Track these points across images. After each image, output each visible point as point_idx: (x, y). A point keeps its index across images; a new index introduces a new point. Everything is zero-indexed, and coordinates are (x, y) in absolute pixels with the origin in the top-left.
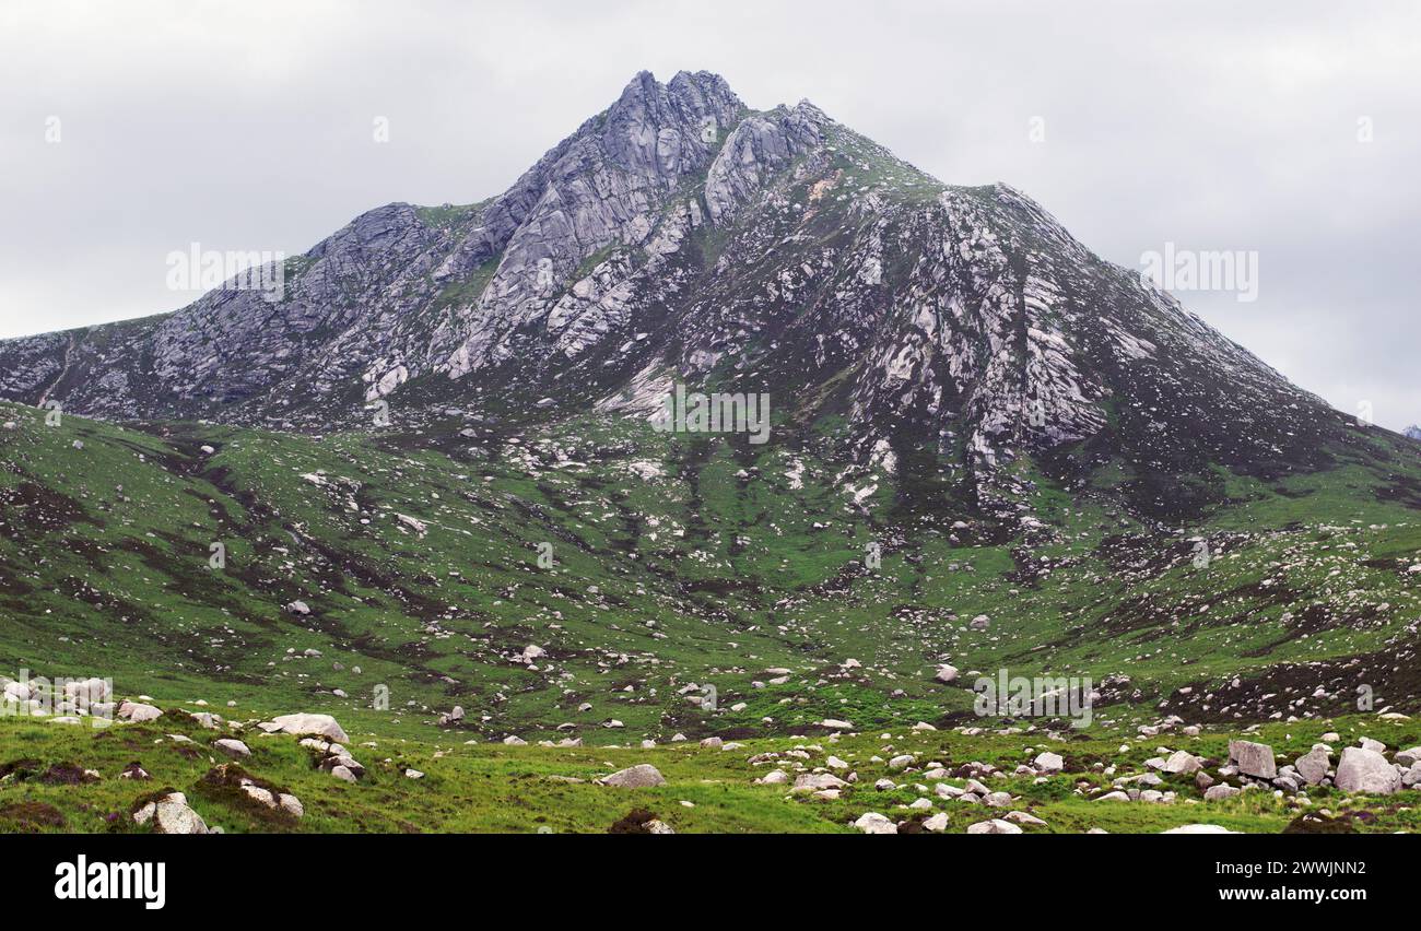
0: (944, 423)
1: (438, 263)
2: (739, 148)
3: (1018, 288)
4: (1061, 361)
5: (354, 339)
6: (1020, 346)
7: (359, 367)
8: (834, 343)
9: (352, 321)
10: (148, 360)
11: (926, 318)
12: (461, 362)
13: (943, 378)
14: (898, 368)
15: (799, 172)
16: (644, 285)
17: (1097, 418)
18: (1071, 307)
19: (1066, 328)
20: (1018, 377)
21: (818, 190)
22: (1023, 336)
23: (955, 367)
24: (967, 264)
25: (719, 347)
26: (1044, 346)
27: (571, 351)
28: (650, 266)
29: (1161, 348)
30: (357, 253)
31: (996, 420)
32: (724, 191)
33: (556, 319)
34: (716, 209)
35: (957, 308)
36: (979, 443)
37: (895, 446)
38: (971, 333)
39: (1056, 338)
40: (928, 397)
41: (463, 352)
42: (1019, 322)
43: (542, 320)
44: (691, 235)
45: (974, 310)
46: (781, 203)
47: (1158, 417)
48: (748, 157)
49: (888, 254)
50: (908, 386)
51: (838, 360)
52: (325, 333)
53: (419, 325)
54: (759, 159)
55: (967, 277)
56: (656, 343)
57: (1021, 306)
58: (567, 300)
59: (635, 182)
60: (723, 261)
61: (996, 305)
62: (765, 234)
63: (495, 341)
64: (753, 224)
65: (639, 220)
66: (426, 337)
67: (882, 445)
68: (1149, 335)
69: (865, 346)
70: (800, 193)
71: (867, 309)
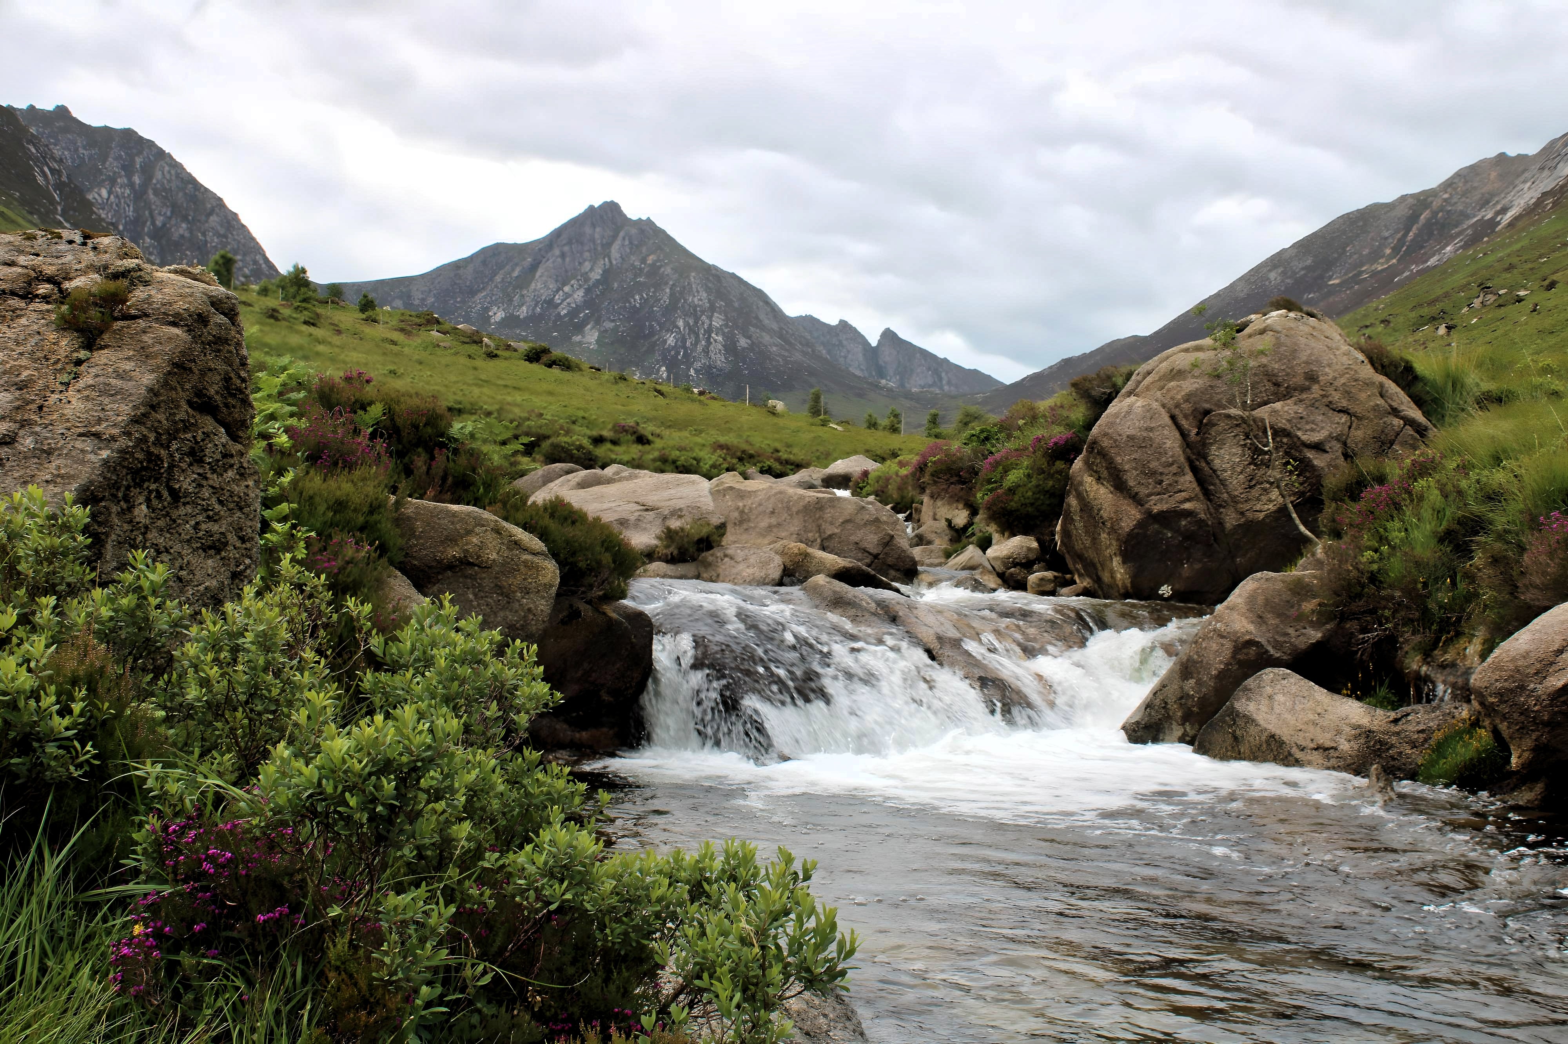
0: (683, 363)
1: (513, 270)
2: (624, 239)
3: (710, 318)
4: (720, 347)
5: (485, 297)
6: (708, 340)
7: (487, 309)
8: (651, 326)
9: (483, 288)
10: (409, 297)
11: (681, 323)
12: (523, 312)
13: (684, 347)
14: (671, 340)
15: (644, 249)
16: (588, 291)
17: (727, 367)
18: (726, 326)
19: (723, 334)
20: (706, 351)
21: (650, 259)
22: (710, 336)
23: (688, 344)
24: (696, 306)
25: (613, 321)
26: (715, 341)
27: (562, 313)
28: (591, 283)
29: (753, 343)
30: (484, 263)
31: (698, 365)
32: (618, 255)
33: (557, 299)
34: (614, 262)
35: (691, 322)
36: (692, 372)
37: (668, 370)
38: (694, 332)
39: (720, 338)
40: (678, 353)
41: (524, 308)
42: (709, 331)
43: (553, 299)
44: (606, 272)
45: (696, 323)
46: (637, 263)
47: (746, 369)
48: (627, 243)
49: (672, 295)
50: (673, 348)
51: (652, 333)
52: (473, 293)
53: (508, 295)
54: (631, 243)
55: (695, 310)
56: (592, 314)
57: (711, 325)
58: (561, 293)
59: (586, 248)
60: (616, 285)
61: (703, 323)
62: (630, 275)
63: (536, 305)
64: (627, 270)
65: (587, 263)
66: (511, 301)
67: (664, 368)
68: (749, 337)
69: (661, 330)
70: (643, 261)
71: (663, 315)
